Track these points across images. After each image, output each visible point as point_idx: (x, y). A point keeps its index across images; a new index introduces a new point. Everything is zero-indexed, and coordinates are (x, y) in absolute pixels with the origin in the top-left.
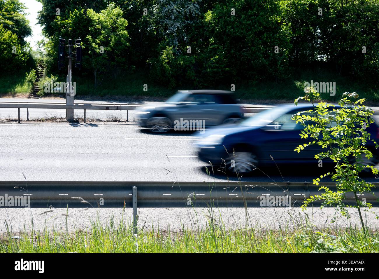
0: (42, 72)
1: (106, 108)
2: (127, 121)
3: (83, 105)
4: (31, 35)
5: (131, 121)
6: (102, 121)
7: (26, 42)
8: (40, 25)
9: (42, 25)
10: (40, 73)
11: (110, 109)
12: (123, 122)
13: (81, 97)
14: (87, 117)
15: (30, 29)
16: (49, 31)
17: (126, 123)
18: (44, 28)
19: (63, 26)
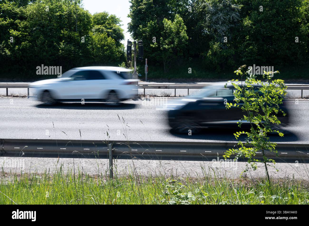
0: (130, 63)
1: (158, 87)
2: (175, 96)
3: (142, 85)
4: (124, 39)
5: (178, 96)
6: (157, 96)
7: (121, 43)
8: (130, 32)
9: (131, 32)
10: (128, 65)
11: (161, 88)
12: (172, 97)
13: (154, 80)
14: (146, 94)
15: (123, 35)
16: (135, 36)
17: (174, 98)
18: (133, 34)
19: (144, 32)
